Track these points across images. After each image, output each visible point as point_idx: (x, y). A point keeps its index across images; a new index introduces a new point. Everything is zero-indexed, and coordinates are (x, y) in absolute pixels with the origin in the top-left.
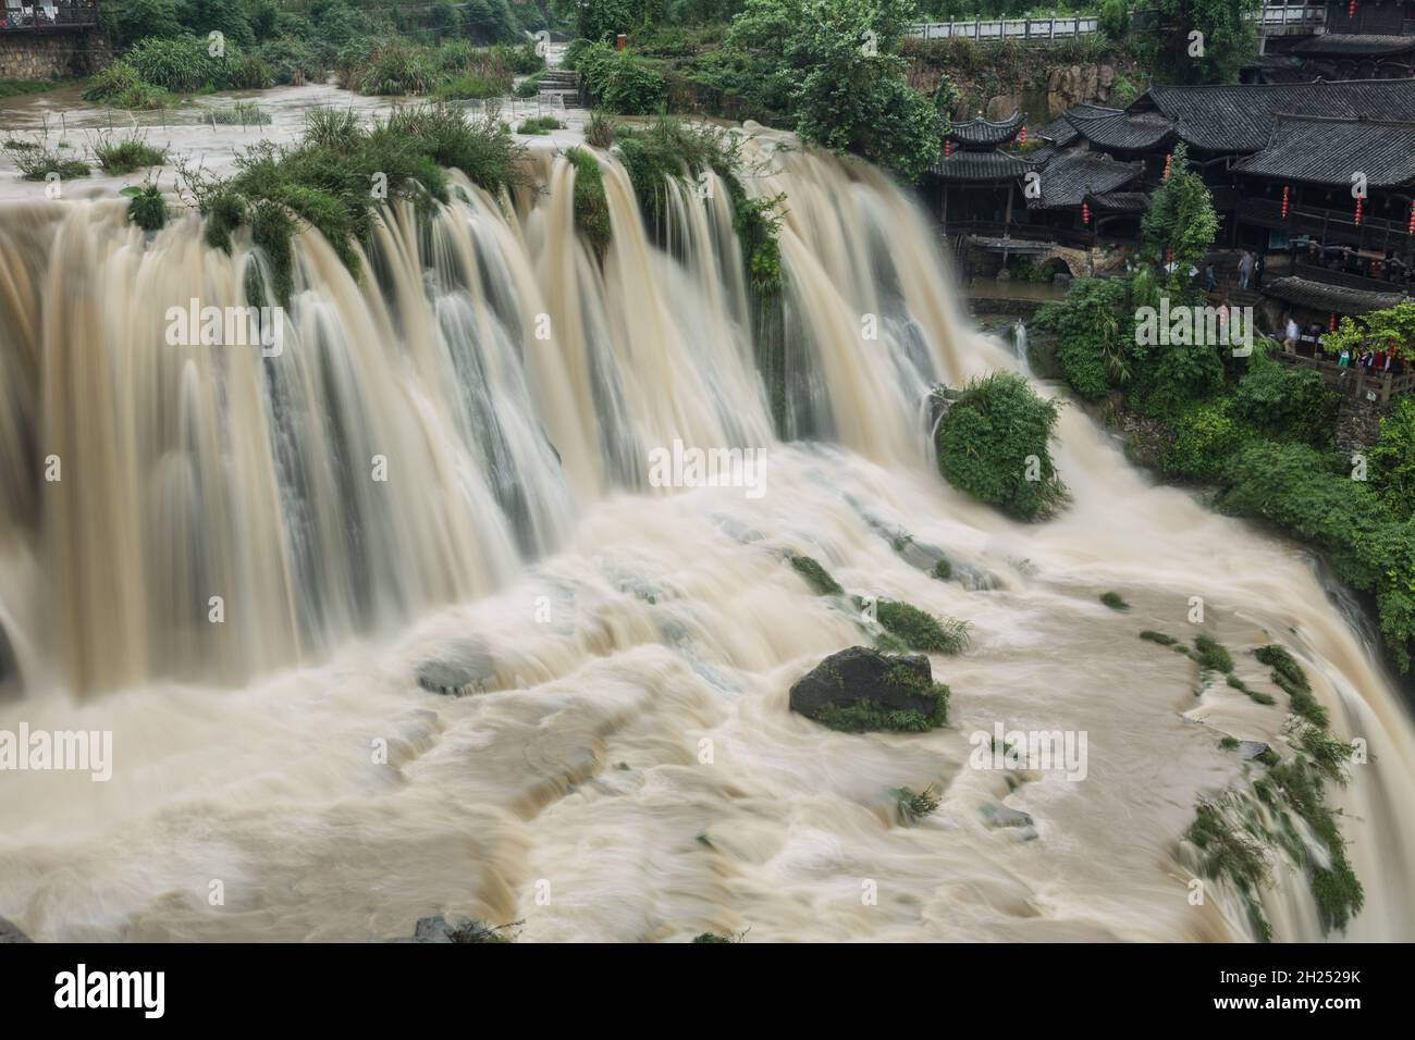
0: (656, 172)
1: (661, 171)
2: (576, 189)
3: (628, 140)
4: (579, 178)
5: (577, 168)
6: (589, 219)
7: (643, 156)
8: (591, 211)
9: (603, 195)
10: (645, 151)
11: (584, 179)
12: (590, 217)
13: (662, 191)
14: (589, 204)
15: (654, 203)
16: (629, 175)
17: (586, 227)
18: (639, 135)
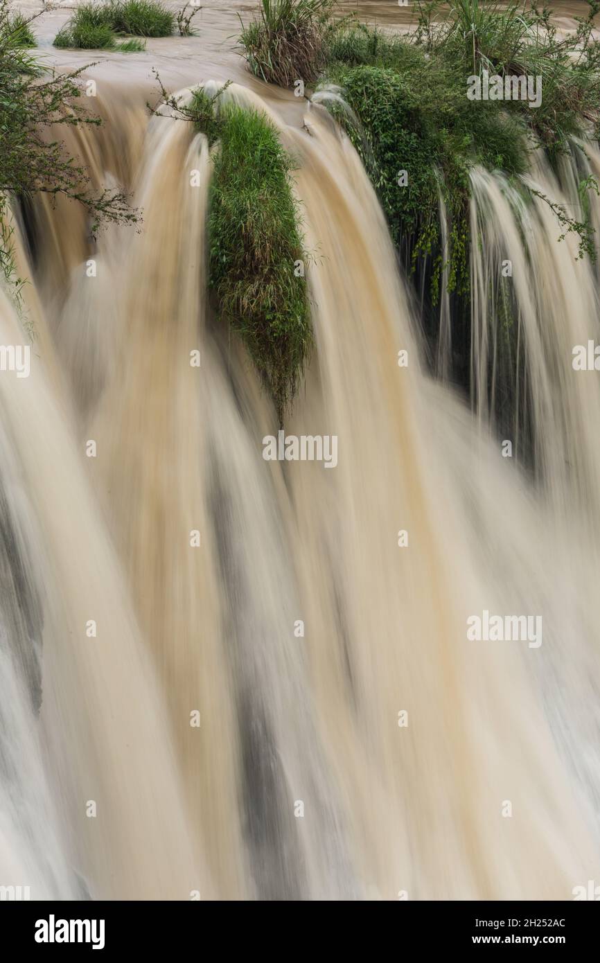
0: (447, 163)
1: (458, 157)
2: (214, 206)
3: (368, 69)
4: (221, 177)
5: (216, 148)
6: (248, 294)
7: (409, 117)
8: (255, 271)
9: (290, 226)
10: (415, 99)
11: (238, 178)
12: (252, 289)
13: (460, 218)
14: (249, 247)
15: (437, 251)
16: (368, 169)
17: (238, 316)
18: (398, 57)
